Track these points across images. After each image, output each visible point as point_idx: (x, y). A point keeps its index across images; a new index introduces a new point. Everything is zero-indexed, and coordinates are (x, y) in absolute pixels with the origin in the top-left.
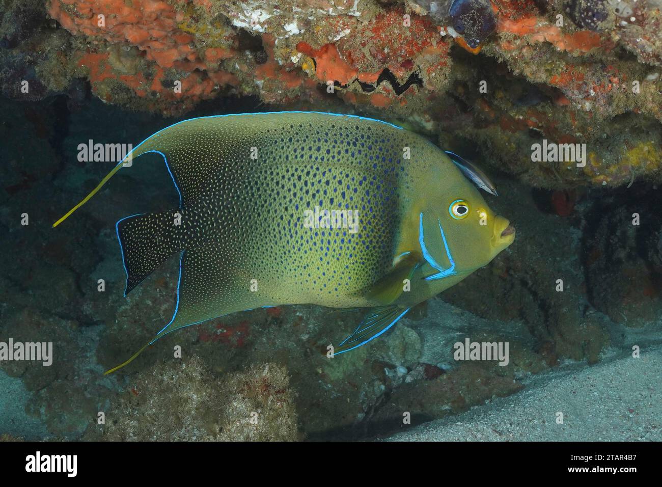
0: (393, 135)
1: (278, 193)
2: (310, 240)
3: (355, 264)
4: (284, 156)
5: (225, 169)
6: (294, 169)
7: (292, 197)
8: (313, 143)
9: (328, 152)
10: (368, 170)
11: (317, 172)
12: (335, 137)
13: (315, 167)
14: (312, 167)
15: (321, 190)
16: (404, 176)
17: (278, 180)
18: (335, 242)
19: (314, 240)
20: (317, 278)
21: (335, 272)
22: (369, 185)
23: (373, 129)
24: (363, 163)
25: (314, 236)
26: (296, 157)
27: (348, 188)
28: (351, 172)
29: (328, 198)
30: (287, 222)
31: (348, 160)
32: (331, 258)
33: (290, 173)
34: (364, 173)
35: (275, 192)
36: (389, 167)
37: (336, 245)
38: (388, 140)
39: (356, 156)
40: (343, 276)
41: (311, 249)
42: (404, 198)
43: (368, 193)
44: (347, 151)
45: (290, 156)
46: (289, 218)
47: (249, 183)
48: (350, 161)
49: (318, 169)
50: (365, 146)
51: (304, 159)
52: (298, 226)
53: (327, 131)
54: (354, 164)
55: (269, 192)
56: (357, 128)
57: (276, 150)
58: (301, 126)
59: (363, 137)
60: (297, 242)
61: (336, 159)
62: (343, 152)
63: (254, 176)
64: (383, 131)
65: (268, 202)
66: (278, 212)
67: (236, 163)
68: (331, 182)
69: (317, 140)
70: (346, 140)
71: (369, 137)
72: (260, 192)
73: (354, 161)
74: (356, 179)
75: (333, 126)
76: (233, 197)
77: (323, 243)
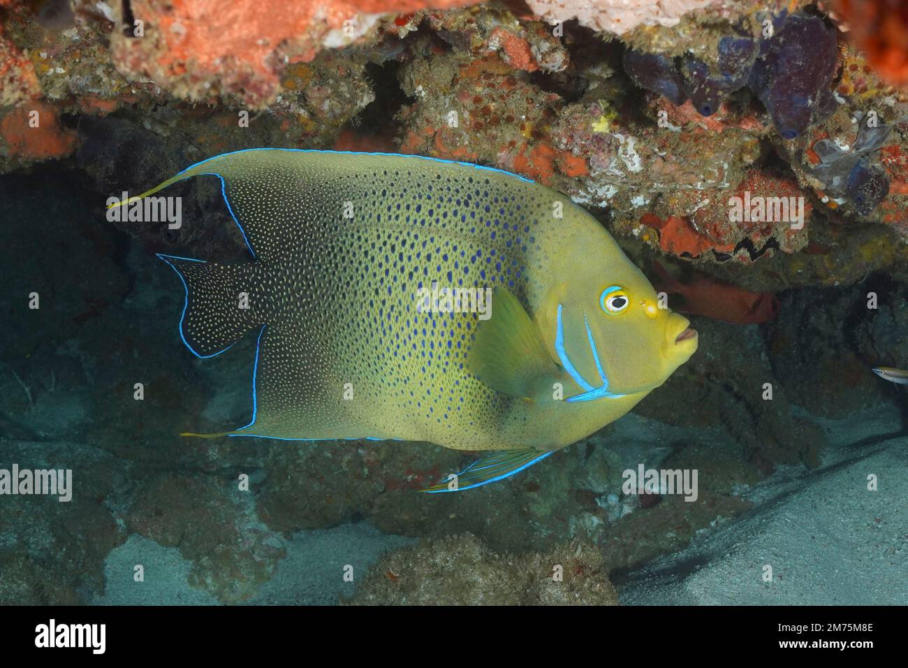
0: (519, 191)
1: (367, 268)
2: (408, 340)
3: (468, 378)
4: (375, 216)
5: (305, 223)
6: (387, 234)
7: (384, 275)
8: (412, 199)
9: (431, 213)
10: (482, 240)
11: (415, 241)
12: (440, 192)
13: (412, 234)
14: (409, 234)
15: (420, 267)
16: (535, 250)
17: (367, 249)
18: (440, 344)
19: (413, 341)
20: (422, 398)
21: (441, 389)
22: (485, 263)
23: (492, 182)
24: (477, 231)
25: (412, 335)
26: (390, 217)
27: (456, 266)
28: (460, 242)
29: (429, 279)
30: (378, 312)
31: (456, 226)
32: (436, 368)
33: (382, 240)
34: (478, 246)
35: (363, 265)
36: (514, 237)
37: (441, 349)
38: (513, 199)
39: (467, 220)
40: (453, 396)
41: (410, 354)
42: (536, 282)
43: (483, 274)
44: (455, 213)
45: (382, 215)
46: (381, 306)
47: (333, 248)
48: (459, 228)
49: (416, 237)
50: (481, 206)
51: (398, 222)
52: (392, 318)
53: (430, 183)
54: (464, 232)
55: (356, 265)
56: (471, 180)
57: (366, 205)
58: (397, 174)
59: (478, 193)
60: (392, 342)
61: (440, 224)
62: (450, 214)
63: (338, 240)
64: (506, 185)
65: (354, 280)
66: (367, 295)
67: (319, 217)
68: (433, 256)
69: (417, 195)
70: (456, 198)
71: (486, 194)
72: (345, 264)
73: (465, 228)
74: (466, 253)
75: (439, 177)
76: (314, 265)
77: (424, 346)
